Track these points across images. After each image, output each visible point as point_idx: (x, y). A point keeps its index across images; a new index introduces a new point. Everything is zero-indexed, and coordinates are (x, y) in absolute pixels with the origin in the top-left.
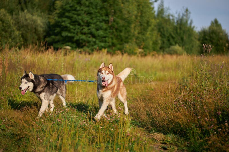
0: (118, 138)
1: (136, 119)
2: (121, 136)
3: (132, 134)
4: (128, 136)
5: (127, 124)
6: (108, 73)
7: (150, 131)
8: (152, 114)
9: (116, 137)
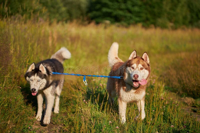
0: (153, 102)
1: (168, 85)
2: (156, 100)
3: (165, 98)
4: (162, 100)
5: (161, 89)
6: (142, 67)
7: (181, 96)
8: (183, 81)
9: (151, 100)
